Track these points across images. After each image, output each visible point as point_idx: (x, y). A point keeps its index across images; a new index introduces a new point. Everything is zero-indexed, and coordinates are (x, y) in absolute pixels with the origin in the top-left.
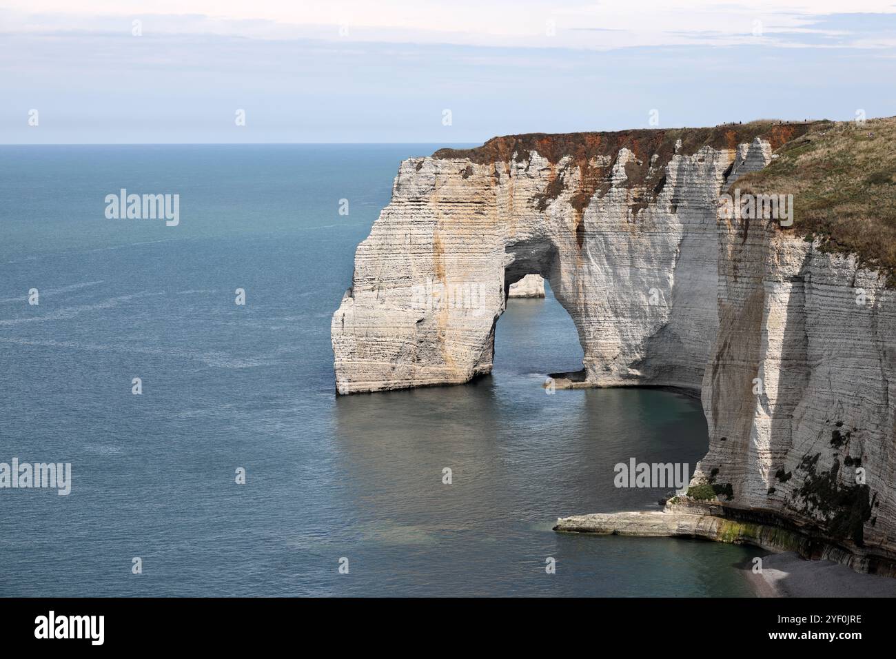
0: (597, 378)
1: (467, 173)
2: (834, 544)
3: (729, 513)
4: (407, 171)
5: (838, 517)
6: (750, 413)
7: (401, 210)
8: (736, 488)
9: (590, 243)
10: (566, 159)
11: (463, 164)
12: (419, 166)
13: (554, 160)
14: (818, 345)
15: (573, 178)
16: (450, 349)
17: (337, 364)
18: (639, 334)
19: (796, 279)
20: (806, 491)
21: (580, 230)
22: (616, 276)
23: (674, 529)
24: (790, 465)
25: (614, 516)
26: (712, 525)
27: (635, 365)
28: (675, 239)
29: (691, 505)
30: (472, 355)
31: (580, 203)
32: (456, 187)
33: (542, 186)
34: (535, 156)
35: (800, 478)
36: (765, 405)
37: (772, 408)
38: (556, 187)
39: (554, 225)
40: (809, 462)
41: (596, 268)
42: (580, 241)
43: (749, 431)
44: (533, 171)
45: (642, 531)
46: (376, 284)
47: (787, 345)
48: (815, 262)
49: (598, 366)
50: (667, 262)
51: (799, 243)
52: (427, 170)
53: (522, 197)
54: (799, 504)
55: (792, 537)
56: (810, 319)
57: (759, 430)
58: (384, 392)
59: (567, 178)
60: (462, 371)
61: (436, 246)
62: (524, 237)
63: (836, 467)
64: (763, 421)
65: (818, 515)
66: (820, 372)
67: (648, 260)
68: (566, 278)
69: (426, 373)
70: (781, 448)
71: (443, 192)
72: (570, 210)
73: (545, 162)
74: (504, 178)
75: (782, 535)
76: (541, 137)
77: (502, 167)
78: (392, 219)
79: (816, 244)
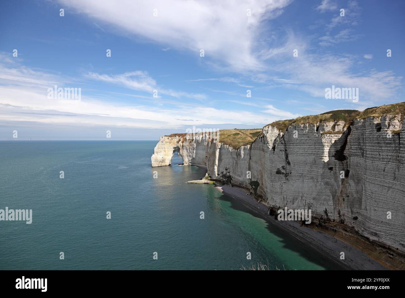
0: (185, 164)
1: (168, 138)
2: (226, 183)
3: (211, 180)
4: (161, 138)
5: (227, 180)
6: (214, 166)
7: (160, 143)
8: (212, 177)
9: (184, 147)
10: (181, 137)
11: (168, 137)
12: (163, 137)
13: (179, 137)
14: (223, 157)
15: (182, 139)
16: (166, 161)
17: (152, 163)
18: (190, 159)
19: (219, 149)
20: (222, 176)
21: (183, 146)
22: (188, 152)
23: (204, 182)
24: (219, 173)
25: (196, 181)
26: (209, 182)
27: (190, 163)
28: (195, 147)
29: (206, 179)
30: (169, 162)
31: (183, 142)
32: (167, 140)
33: (178, 140)
34: (177, 136)
35: (221, 175)
36: (216, 165)
37: (217, 166)
38: (180, 140)
39: (180, 145)
40: (222, 173)
41: (185, 150)
42: (183, 147)
43: (214, 169)
44: (177, 138)
45: (199, 183)
46: (157, 153)
47: (219, 157)
48: (222, 146)
49: (185, 163)
50: (194, 150)
51: (220, 144)
52: (164, 138)
53: (175, 141)
54: (221, 178)
55: (220, 183)
56: (222, 154)
57: (215, 169)
58: (158, 167)
59: (181, 139)
60: (168, 164)
61: (165, 148)
62: (176, 147)
63: (226, 173)
64: (216, 168)
65: (224, 180)
66: (223, 161)
67: (192, 149)
68: (181, 152)
69: (163, 164)
70: (218, 171)
71: (165, 141)
72: (181, 143)
73: (178, 137)
74: (173, 139)
75: (219, 182)
76: (178, 134)
77: (173, 138)
78: (159, 144)
79: (222, 144)
